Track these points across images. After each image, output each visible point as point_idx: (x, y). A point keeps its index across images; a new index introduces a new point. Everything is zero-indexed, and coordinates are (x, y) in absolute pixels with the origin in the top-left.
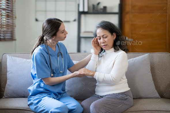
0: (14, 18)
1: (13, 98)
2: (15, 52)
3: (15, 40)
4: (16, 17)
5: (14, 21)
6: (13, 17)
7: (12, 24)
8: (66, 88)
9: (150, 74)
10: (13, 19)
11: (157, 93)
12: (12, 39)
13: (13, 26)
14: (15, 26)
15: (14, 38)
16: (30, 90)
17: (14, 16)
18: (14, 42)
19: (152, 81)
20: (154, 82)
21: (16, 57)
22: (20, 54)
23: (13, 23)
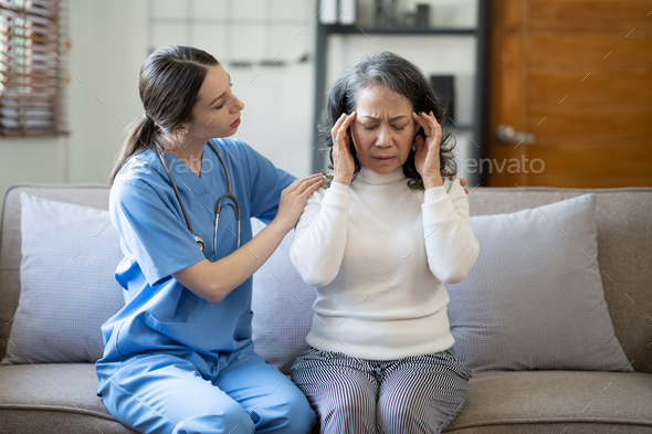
0: (63, 48)
1: (43, 366)
2: (67, 180)
3: (66, 134)
4: (68, 45)
5: (62, 58)
6: (57, 42)
7: (52, 73)
10: (58, 52)
11: (620, 349)
12: (53, 128)
13: (57, 78)
14: (67, 80)
15: (62, 128)
17: (63, 40)
18: (61, 141)
19: (601, 303)
20: (609, 307)
21: (59, 199)
22: (75, 191)
23: (57, 69)
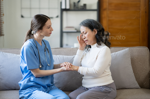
8: (54, 80)
9: (131, 66)
11: (137, 83)
14: (3, 23)
16: (21, 84)
21: (7, 52)
23: (1, 20)
